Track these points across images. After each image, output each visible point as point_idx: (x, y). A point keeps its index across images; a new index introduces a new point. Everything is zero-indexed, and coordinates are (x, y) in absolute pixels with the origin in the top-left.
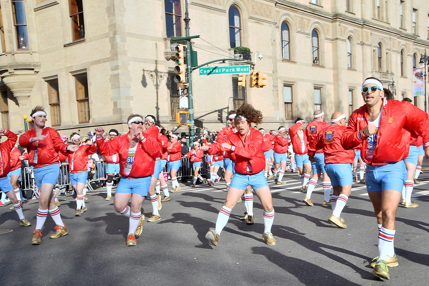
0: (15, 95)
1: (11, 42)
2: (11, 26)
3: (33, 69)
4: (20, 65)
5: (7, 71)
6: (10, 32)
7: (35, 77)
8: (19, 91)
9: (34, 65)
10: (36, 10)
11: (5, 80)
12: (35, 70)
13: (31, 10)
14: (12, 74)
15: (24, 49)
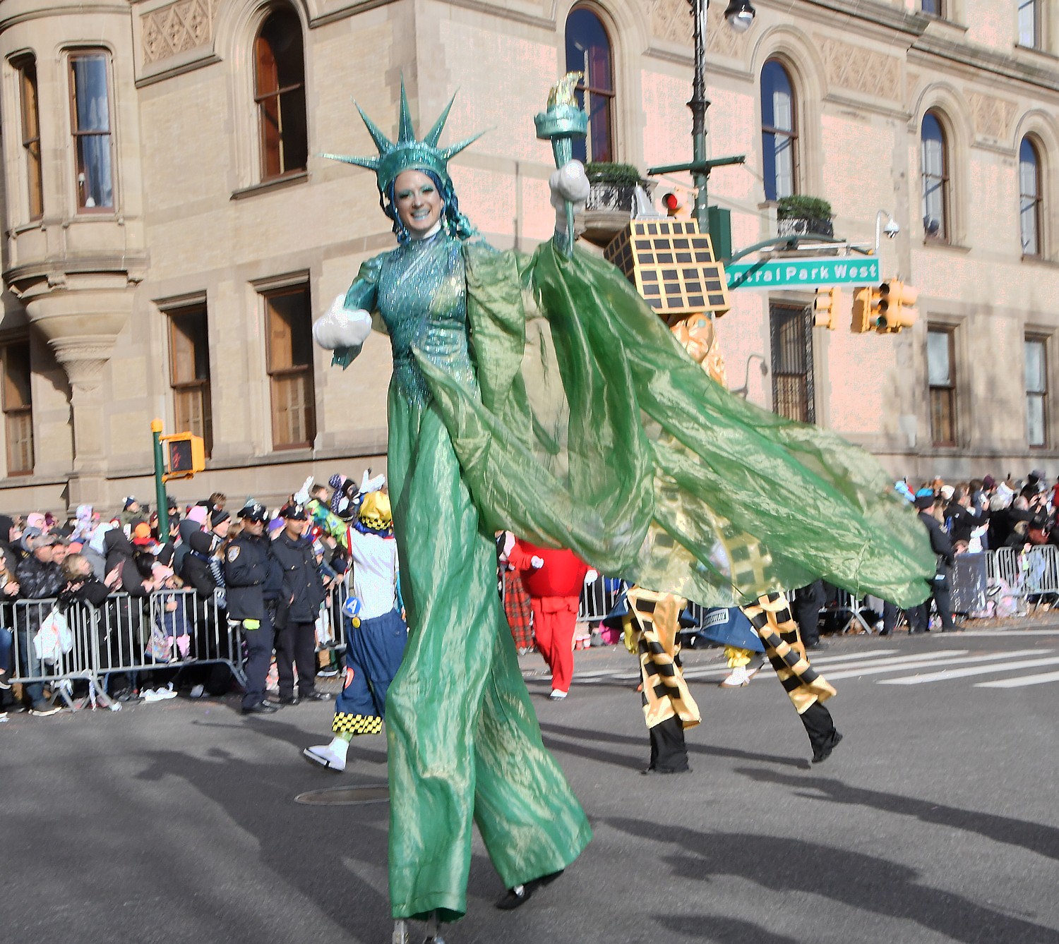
0: (62, 356)
1: (61, 188)
2: (65, 137)
3: (124, 273)
4: (85, 260)
5: (44, 278)
6: (59, 154)
7: (129, 297)
8: (77, 345)
9: (131, 261)
10: (141, 84)
11: (33, 308)
12: (131, 276)
13: (126, 84)
14: (57, 290)
15: (90, 210)
